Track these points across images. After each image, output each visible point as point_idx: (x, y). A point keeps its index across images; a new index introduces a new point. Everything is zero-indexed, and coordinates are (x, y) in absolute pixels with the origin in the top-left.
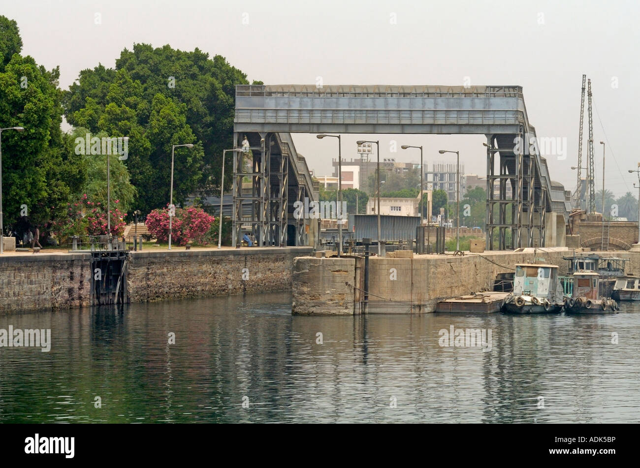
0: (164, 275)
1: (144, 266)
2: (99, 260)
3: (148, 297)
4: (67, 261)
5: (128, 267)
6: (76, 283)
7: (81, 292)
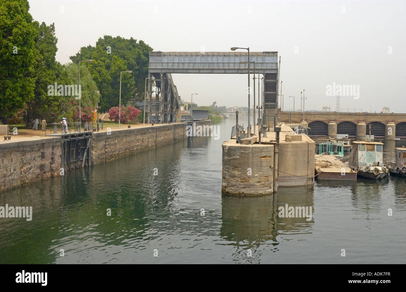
0: (115, 144)
1: (103, 140)
2: (69, 140)
3: (106, 159)
4: (37, 145)
5: (92, 142)
6: (47, 160)
7: (53, 166)
